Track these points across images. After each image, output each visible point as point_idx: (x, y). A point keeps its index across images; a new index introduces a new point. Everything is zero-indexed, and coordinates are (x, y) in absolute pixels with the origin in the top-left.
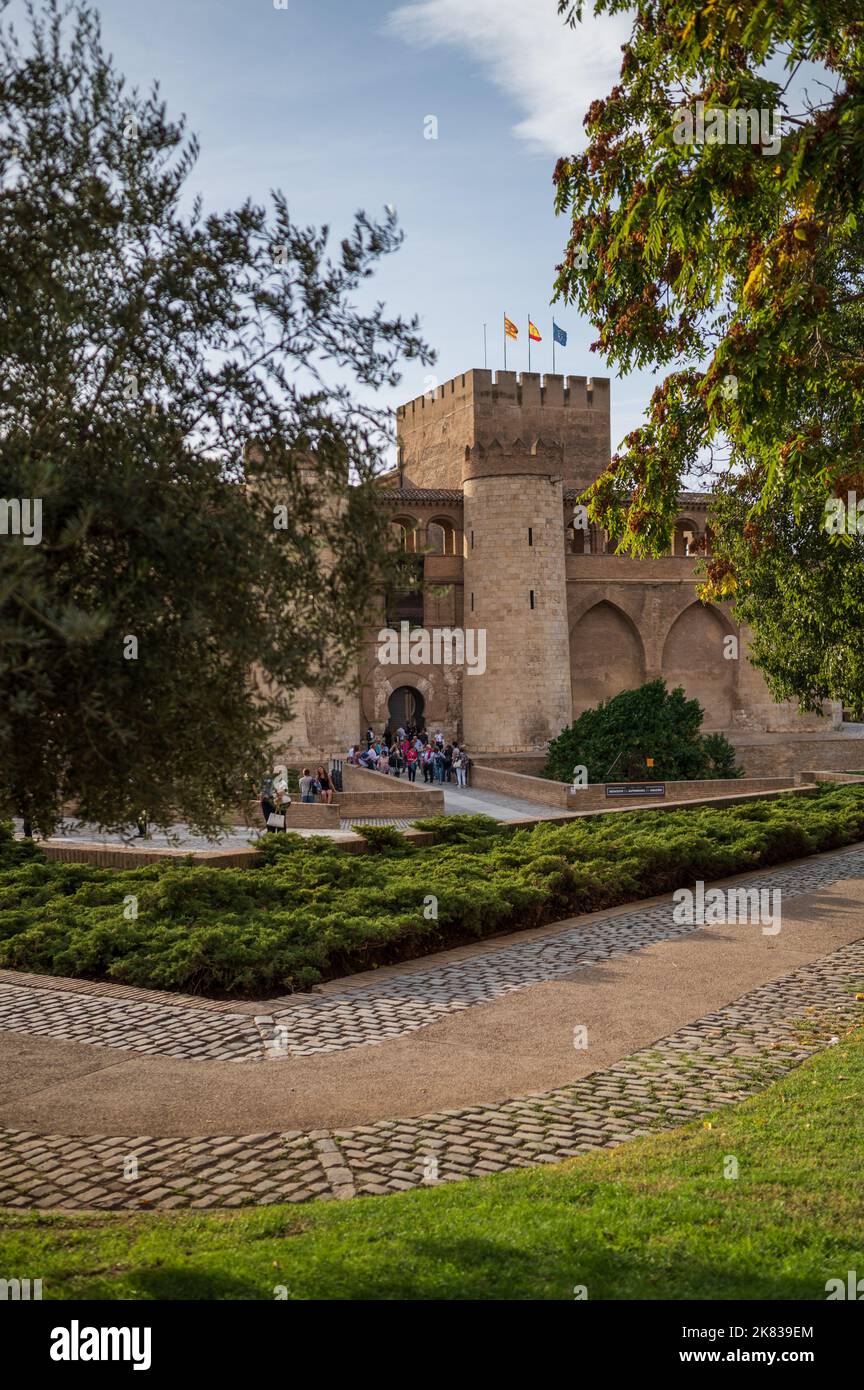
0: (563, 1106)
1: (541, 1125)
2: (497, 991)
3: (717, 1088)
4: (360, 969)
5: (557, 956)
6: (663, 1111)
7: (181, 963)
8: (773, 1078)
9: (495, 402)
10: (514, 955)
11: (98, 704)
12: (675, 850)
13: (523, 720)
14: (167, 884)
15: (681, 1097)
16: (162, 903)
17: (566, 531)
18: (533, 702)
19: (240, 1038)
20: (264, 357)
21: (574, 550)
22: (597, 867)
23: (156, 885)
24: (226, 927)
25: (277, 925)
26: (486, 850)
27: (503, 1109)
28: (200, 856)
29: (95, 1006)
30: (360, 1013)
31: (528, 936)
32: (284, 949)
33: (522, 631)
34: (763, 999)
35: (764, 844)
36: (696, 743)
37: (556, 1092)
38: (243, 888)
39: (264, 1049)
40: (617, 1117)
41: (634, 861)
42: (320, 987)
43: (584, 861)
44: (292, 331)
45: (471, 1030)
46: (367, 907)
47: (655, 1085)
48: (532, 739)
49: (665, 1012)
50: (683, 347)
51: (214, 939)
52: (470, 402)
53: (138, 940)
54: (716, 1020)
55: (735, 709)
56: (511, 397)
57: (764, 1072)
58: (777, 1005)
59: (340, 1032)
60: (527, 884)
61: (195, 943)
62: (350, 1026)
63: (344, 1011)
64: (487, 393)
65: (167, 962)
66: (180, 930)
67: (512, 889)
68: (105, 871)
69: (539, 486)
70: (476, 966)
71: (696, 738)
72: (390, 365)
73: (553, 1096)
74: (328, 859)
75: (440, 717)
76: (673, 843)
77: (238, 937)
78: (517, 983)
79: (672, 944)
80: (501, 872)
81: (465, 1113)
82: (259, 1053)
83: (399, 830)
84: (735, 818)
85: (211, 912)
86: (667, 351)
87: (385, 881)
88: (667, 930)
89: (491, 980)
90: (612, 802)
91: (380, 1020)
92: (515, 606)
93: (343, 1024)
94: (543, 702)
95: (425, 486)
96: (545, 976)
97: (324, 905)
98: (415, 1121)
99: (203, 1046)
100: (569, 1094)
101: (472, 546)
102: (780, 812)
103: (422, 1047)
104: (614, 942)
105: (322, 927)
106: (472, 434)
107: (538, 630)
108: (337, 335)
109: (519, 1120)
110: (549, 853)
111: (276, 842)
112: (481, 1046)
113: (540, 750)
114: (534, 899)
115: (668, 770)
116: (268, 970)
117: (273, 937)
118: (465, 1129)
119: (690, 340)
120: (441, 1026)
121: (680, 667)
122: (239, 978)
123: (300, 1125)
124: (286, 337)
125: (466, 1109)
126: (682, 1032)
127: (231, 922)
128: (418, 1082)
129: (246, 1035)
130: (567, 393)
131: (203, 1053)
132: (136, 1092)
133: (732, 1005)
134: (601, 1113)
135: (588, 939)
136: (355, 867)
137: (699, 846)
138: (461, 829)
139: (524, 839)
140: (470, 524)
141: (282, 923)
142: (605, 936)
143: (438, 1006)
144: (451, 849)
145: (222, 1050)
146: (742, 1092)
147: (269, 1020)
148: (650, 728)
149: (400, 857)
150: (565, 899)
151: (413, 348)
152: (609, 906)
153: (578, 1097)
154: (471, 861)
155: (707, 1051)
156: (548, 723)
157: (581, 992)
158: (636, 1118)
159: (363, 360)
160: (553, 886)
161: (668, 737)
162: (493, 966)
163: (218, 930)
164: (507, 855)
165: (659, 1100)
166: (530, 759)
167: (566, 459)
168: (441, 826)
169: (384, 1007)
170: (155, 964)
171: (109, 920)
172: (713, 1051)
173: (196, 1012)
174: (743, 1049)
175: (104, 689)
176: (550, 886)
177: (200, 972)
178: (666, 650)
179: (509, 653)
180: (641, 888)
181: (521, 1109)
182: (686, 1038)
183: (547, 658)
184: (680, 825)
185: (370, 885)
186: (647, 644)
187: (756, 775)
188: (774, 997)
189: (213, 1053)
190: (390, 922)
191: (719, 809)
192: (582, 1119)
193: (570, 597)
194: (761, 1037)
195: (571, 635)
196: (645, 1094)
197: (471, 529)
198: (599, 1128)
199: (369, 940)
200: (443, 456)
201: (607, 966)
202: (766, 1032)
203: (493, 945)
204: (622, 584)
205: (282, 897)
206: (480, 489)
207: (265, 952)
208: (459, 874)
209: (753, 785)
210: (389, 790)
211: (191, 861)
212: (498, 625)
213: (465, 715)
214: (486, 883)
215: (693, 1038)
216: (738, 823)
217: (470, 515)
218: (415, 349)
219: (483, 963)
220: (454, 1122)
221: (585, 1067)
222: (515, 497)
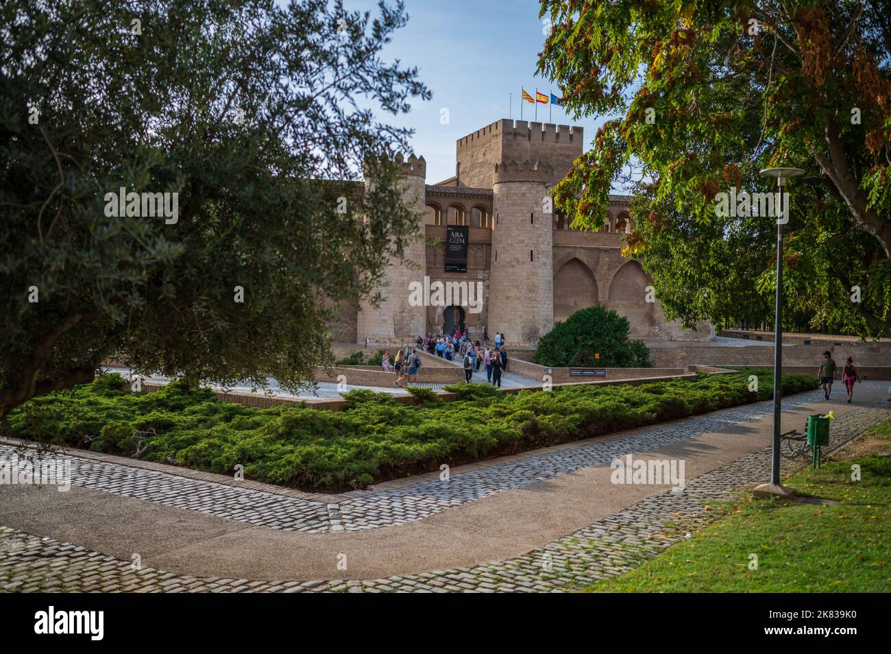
0: (510, 571)
1: (494, 583)
2: (481, 495)
3: (609, 564)
4: (399, 476)
5: (522, 474)
6: (573, 578)
7: (287, 468)
8: (646, 559)
9: (515, 139)
10: (496, 471)
11: (205, 304)
12: (603, 410)
13: (524, 327)
14: (285, 418)
15: (586, 568)
16: (280, 431)
17: (553, 216)
18: (530, 317)
19: (316, 518)
20: (323, 91)
21: (558, 228)
22: (554, 419)
23: (279, 418)
24: (317, 447)
25: (348, 447)
26: (487, 406)
27: (472, 571)
28: (309, 402)
29: (231, 493)
30: (393, 504)
31: (507, 460)
32: (352, 462)
33: (525, 274)
34: (648, 507)
35: (659, 408)
36: (625, 345)
37: (508, 562)
38: (332, 423)
39: (330, 525)
40: (544, 580)
41: (577, 416)
42: (372, 487)
43: (546, 415)
44: (341, 76)
45: (460, 518)
46: (407, 438)
47: (571, 560)
48: (529, 339)
49: (584, 512)
50: (613, 105)
51: (309, 454)
52: (500, 138)
53: (263, 452)
54: (615, 519)
55: (651, 326)
56: (524, 136)
57: (641, 555)
58: (656, 511)
59: (379, 517)
60: (509, 427)
61: (297, 456)
62: (386, 513)
63: (384, 504)
64: (510, 133)
65: (279, 467)
66: (290, 447)
67: (498, 430)
68: (252, 409)
69: (538, 189)
70: (471, 477)
71: (626, 342)
72: (403, 99)
73: (505, 564)
74: (386, 407)
75: (474, 323)
76: (602, 406)
77: (324, 453)
78: (494, 490)
79: (595, 469)
80: (494, 419)
81: (448, 573)
82: (326, 528)
83: (434, 391)
84: (644, 391)
85: (310, 437)
86: (604, 106)
87: (420, 422)
88: (593, 460)
89: (478, 487)
90: (573, 379)
91: (405, 510)
92: (521, 259)
93: (382, 511)
94: (536, 317)
95: (472, 186)
96: (513, 486)
97: (381, 435)
98: (415, 577)
99: (292, 521)
100: (516, 563)
101: (497, 222)
102: (672, 389)
103: (428, 528)
104: (559, 466)
105: (376, 449)
106: (500, 157)
107: (534, 274)
108: (370, 79)
109: (481, 579)
110: (525, 409)
111: (357, 395)
112: (465, 530)
113: (533, 346)
114: (512, 437)
115: (609, 361)
116: (341, 475)
117: (345, 455)
118: (446, 583)
119: (618, 101)
120: (443, 516)
121: (619, 299)
122: (323, 479)
123: (342, 576)
124: (337, 79)
125: (448, 571)
126: (594, 526)
127: (321, 444)
128: (422, 551)
129: (320, 515)
130: (558, 135)
131: (291, 526)
132: (244, 550)
133: (627, 509)
134: (534, 577)
135: (543, 464)
136: (403, 413)
137: (618, 408)
138: (473, 392)
139: (511, 400)
140: (496, 210)
141: (352, 445)
142: (555, 462)
143: (443, 502)
144: (465, 404)
145: (303, 525)
146: (625, 567)
147: (336, 506)
148: (598, 335)
149: (433, 407)
150: (532, 438)
151: (417, 89)
152: (560, 443)
153: (521, 566)
154: (476, 411)
155: (607, 539)
156: (538, 329)
157: (534, 497)
158: (556, 582)
159: (385, 95)
160: (525, 430)
161: (609, 341)
162: (481, 478)
163: (312, 448)
164: (498, 409)
165: (572, 570)
166: (526, 351)
167: (555, 173)
168: (461, 389)
169: (409, 501)
170: (271, 468)
171: (248, 439)
172: (611, 539)
173: (293, 499)
174: (630, 539)
175: (209, 295)
176: (523, 430)
177: (299, 474)
178: (611, 290)
179: (517, 287)
180: (580, 433)
181: (483, 572)
182: (595, 530)
183: (540, 291)
184: (609, 395)
185: (410, 424)
186: (600, 285)
187: (662, 366)
188: (654, 505)
189: (297, 526)
190: (419, 448)
191: (634, 386)
192: (521, 581)
193: (554, 255)
194: (642, 531)
195: (555, 278)
196: (563, 565)
197: (497, 213)
198: (531, 587)
199: (406, 458)
200: (483, 169)
201: (553, 481)
202: (646, 528)
203: (484, 465)
204: (586, 249)
205: (356, 430)
206: (503, 189)
207: (339, 463)
208: (467, 420)
209: (659, 372)
210: (439, 366)
211: (304, 405)
212: (511, 270)
213: (489, 324)
214: (483, 426)
215: (599, 530)
216: (644, 395)
217: (497, 204)
218: (418, 89)
219: (476, 476)
220: (440, 579)
221: (529, 546)
222: (524, 195)
